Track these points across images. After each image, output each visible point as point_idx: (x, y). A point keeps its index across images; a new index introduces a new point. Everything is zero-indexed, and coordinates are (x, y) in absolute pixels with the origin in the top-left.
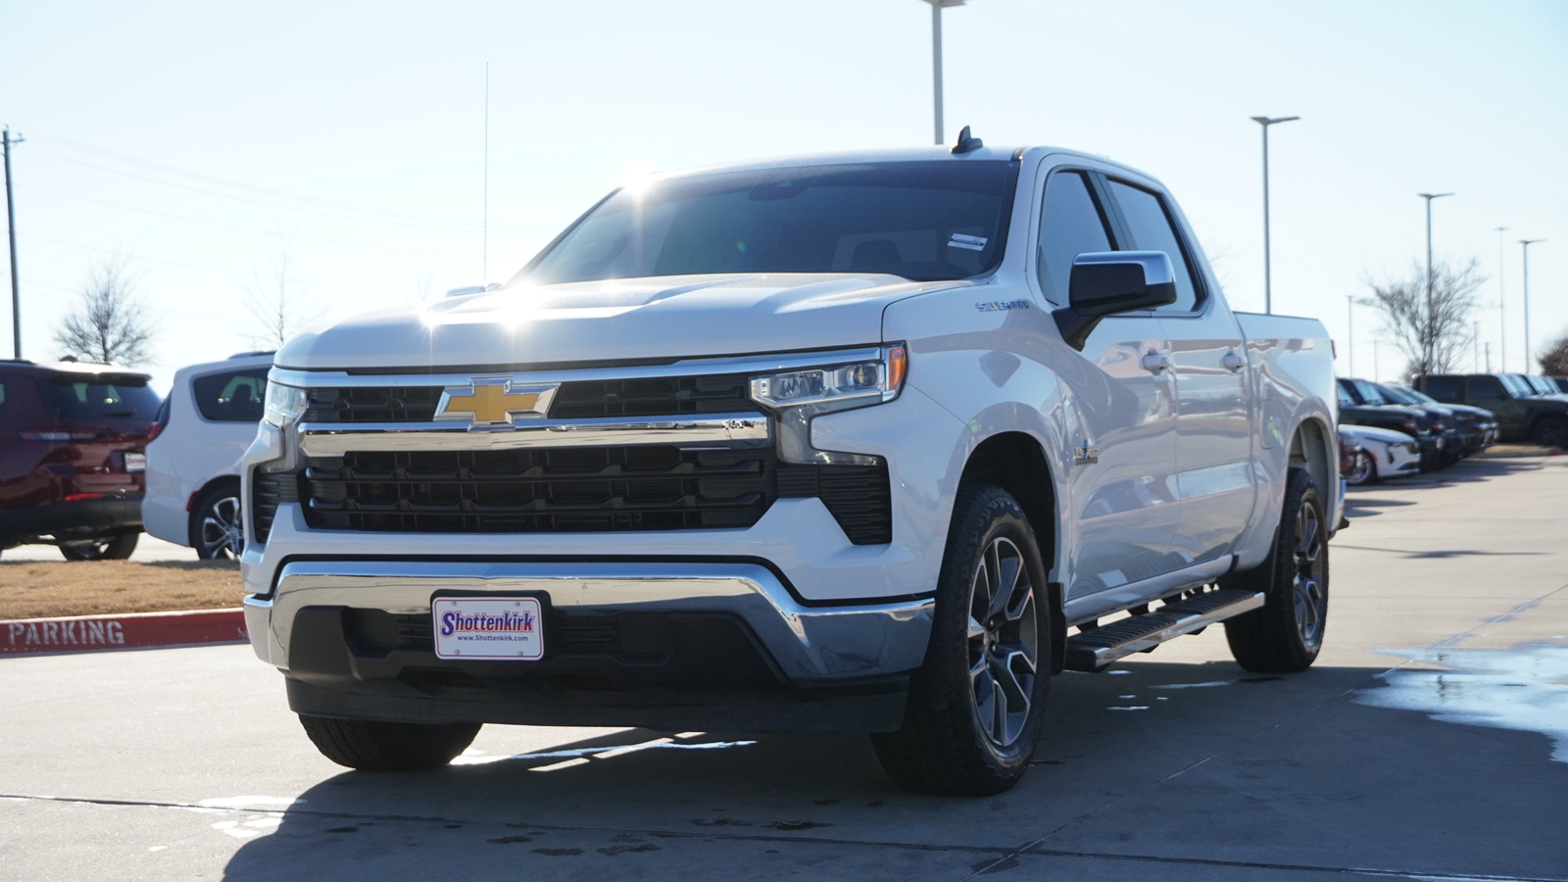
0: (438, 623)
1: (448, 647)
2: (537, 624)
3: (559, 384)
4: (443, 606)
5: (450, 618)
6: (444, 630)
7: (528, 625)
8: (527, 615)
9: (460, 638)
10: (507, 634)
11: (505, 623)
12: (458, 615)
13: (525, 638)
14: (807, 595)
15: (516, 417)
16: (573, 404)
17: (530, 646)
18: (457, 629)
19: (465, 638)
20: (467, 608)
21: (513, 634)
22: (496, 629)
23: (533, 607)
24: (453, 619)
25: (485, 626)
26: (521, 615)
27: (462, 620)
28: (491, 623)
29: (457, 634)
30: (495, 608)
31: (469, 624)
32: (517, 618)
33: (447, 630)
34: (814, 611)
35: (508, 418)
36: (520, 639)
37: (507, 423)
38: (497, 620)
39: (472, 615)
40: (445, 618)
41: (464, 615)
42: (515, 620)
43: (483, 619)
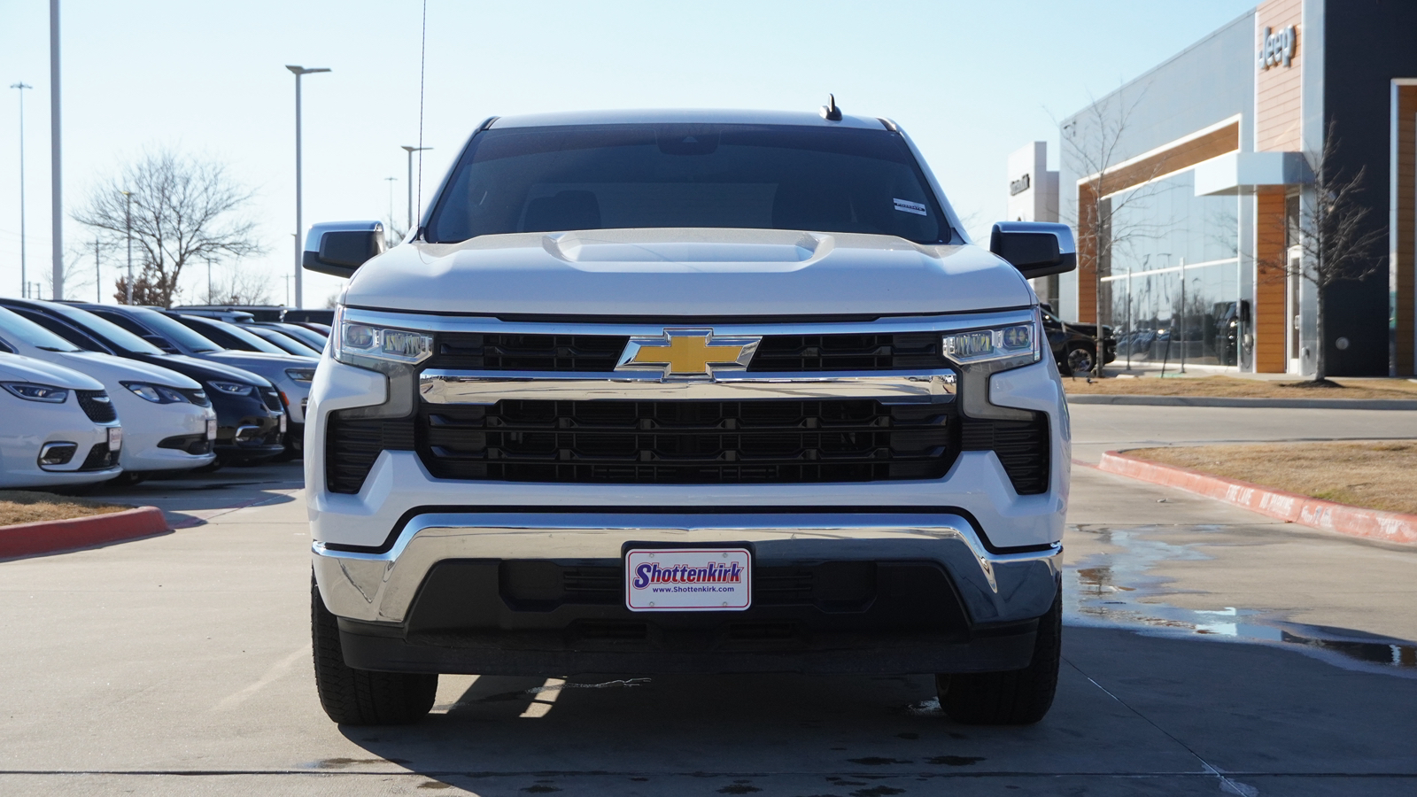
0: (631, 574)
1: (639, 599)
2: (745, 576)
3: (761, 337)
4: (636, 559)
5: (645, 570)
6: (637, 582)
7: (735, 575)
8: (734, 566)
9: (655, 590)
10: (710, 586)
11: (710, 574)
12: (655, 566)
13: (731, 589)
14: (996, 543)
15: (715, 370)
16: (774, 356)
17: (737, 597)
18: (653, 580)
19: (662, 590)
20: (665, 560)
21: (717, 585)
22: (698, 580)
23: (742, 559)
24: (649, 571)
25: (686, 577)
26: (728, 566)
27: (659, 572)
28: (691, 575)
29: (651, 586)
30: (699, 560)
31: (667, 575)
32: (723, 569)
33: (641, 582)
34: (1003, 558)
35: (708, 370)
36: (725, 590)
37: (706, 374)
38: (700, 571)
39: (671, 566)
40: (640, 571)
41: (662, 567)
42: (721, 571)
43: (683, 571)
